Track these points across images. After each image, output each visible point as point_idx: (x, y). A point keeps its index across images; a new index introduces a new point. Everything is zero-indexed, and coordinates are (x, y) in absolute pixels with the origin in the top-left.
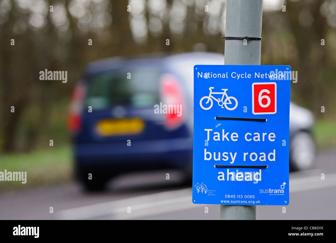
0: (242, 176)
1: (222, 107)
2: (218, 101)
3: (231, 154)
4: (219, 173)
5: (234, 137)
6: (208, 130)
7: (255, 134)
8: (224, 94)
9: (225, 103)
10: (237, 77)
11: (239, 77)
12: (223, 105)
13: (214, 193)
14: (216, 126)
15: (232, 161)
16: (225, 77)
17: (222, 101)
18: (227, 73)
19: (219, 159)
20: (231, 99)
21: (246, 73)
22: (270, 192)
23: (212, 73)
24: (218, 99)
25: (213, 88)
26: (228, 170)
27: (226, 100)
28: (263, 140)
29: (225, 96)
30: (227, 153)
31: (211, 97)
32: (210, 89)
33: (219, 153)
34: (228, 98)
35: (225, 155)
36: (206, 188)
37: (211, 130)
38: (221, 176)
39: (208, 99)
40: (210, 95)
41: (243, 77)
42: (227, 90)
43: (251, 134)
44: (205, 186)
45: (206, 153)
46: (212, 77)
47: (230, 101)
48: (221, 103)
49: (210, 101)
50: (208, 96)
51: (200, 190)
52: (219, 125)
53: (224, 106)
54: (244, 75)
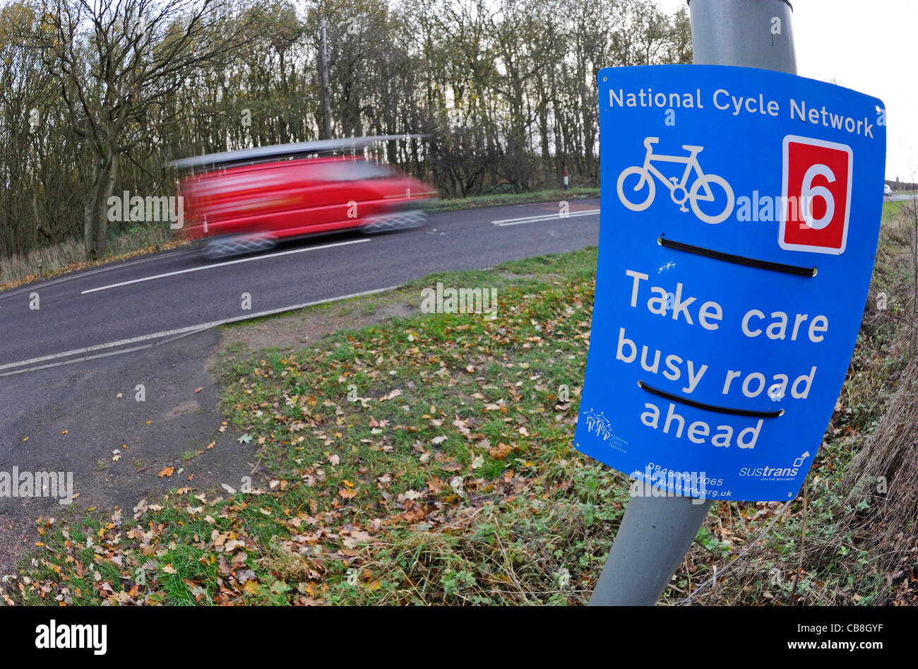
0: (707, 433)
1: (681, 209)
2: (672, 185)
3: (690, 364)
4: (648, 405)
5: (710, 315)
6: (638, 276)
7: (774, 315)
8: (692, 162)
9: (693, 196)
10: (732, 108)
11: (738, 108)
12: (685, 200)
13: (624, 447)
14: (661, 269)
15: (688, 387)
16: (692, 105)
17: (682, 186)
18: (698, 91)
19: (654, 369)
20: (712, 185)
21: (761, 96)
22: (765, 475)
23: (650, 90)
24: (671, 179)
25: (656, 140)
26: (672, 406)
27: (695, 186)
28: (794, 338)
29: (693, 172)
30: (680, 361)
31: (649, 171)
32: (649, 142)
33: (658, 354)
34: (704, 180)
35: (674, 362)
36: (608, 428)
37: (645, 277)
38: (651, 415)
39: (640, 176)
40: (647, 165)
41: (752, 108)
42: (700, 149)
43: (761, 316)
44: (606, 423)
45: (622, 341)
46: (650, 105)
47: (707, 189)
48: (679, 194)
49: (646, 185)
50: (642, 167)
51: (595, 427)
52: (669, 265)
53: (688, 204)
54: (755, 101)
